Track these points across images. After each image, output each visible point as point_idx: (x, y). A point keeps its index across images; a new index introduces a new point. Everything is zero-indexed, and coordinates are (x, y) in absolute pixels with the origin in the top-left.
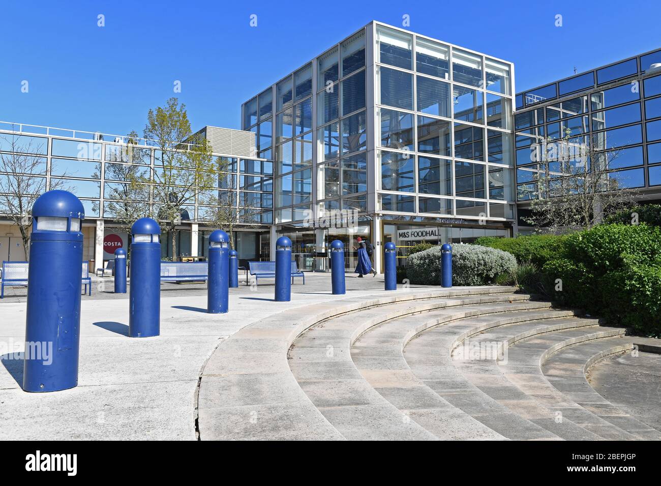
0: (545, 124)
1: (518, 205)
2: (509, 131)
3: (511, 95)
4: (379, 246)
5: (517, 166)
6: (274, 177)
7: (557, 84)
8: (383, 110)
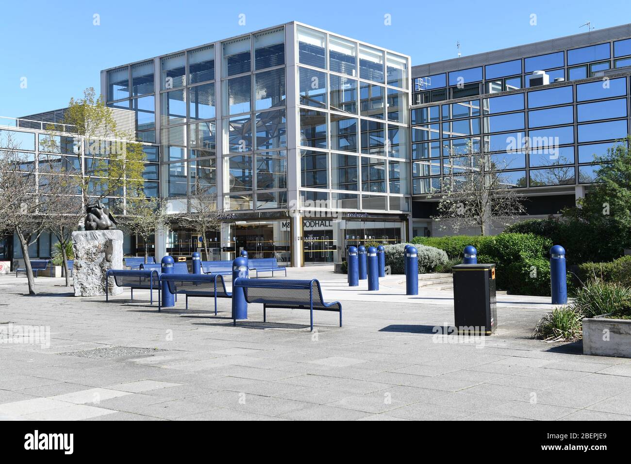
0: (441, 122)
1: (413, 198)
2: (406, 126)
3: (407, 88)
4: (299, 241)
5: (413, 160)
6: (159, 163)
7: (447, 74)
8: (302, 110)
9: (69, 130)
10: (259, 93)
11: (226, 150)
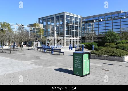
0: (86, 26)
1: (82, 37)
2: (81, 26)
3: (82, 21)
7: (88, 19)
8: (66, 24)
9: (34, 27)
10: (61, 21)
11: (55, 30)
